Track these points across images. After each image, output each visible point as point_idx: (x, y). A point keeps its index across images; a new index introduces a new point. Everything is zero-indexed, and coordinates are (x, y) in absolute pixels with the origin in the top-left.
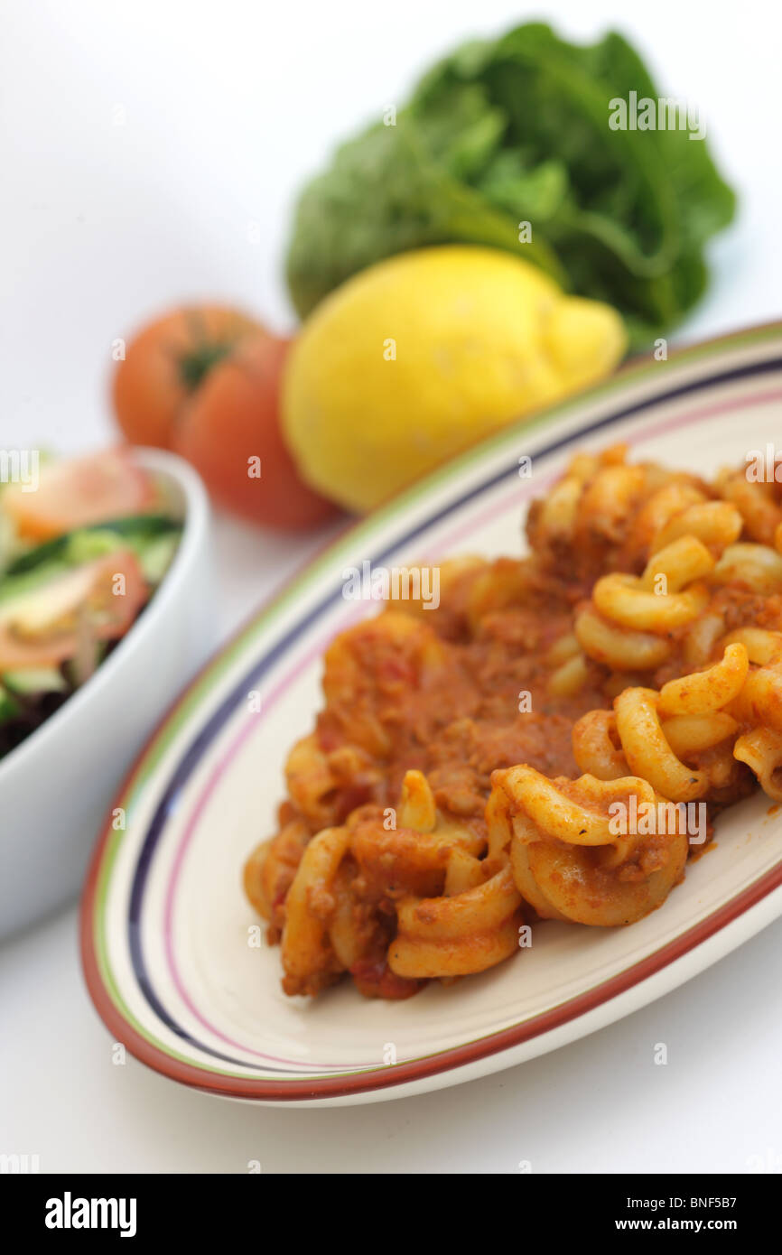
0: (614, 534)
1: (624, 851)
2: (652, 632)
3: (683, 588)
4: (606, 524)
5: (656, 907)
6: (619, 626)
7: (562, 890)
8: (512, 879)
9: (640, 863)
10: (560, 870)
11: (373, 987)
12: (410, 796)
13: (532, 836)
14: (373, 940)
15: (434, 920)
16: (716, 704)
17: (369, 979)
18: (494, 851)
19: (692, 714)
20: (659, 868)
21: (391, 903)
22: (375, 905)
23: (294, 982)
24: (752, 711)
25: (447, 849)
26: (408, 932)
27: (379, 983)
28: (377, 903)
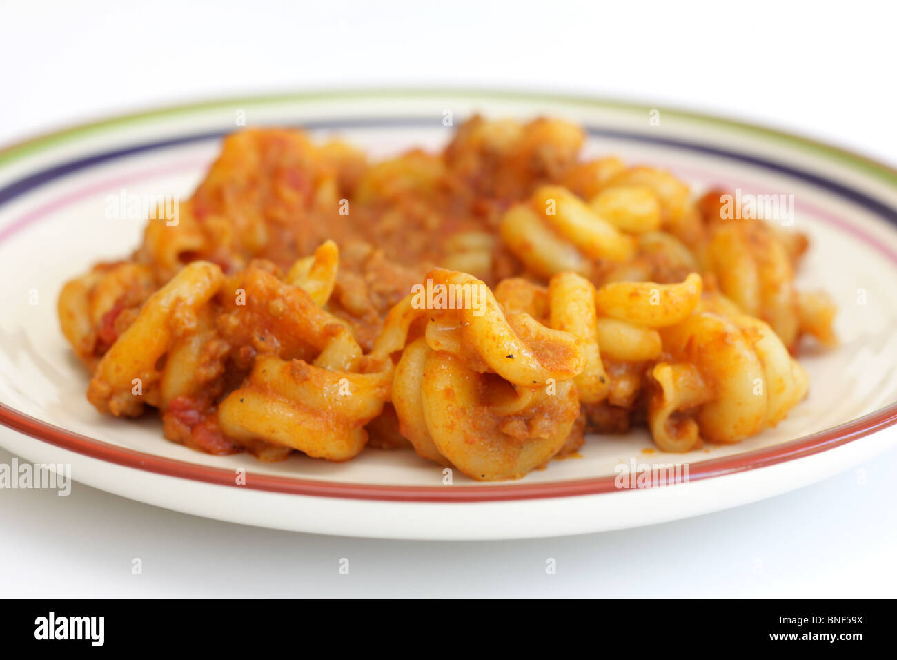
1: (526, 400)
2: (583, 250)
6: (556, 229)
7: (450, 408)
8: (389, 384)
9: (532, 422)
10: (456, 390)
11: (185, 430)
12: (313, 268)
13: (446, 344)
14: (209, 384)
15: (306, 379)
16: (661, 320)
17: (184, 420)
18: (381, 353)
19: (630, 319)
20: (546, 436)
21: (254, 353)
22: (235, 348)
23: (104, 388)
24: (683, 345)
25: (336, 326)
26: (265, 384)
27: (193, 427)
28: (239, 347)
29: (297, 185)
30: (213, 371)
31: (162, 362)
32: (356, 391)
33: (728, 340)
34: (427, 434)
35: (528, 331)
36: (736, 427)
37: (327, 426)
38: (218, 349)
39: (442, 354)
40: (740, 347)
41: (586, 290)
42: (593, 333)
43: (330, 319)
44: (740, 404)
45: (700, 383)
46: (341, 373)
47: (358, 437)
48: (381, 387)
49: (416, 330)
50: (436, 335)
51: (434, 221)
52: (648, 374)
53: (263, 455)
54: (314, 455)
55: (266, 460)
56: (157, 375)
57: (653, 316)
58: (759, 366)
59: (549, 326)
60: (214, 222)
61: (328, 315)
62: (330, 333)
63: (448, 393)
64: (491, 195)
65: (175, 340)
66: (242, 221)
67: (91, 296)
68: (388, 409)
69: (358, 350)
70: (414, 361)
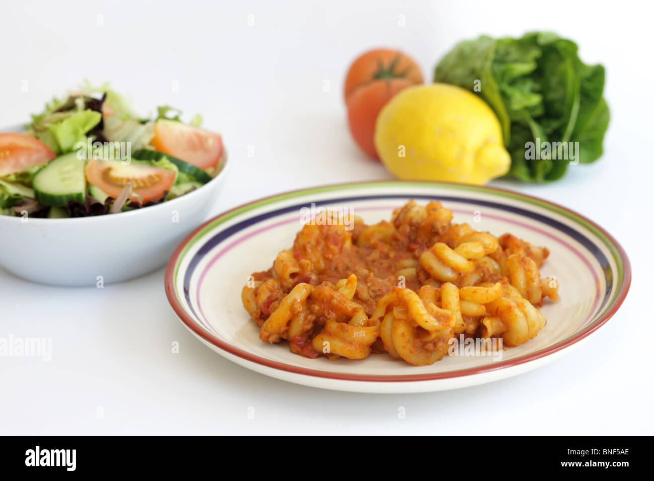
0: (440, 231)
1: (433, 336)
2: (454, 269)
3: (469, 260)
4: (438, 226)
5: (429, 364)
6: (442, 261)
7: (404, 340)
8: (379, 330)
9: (436, 344)
10: (406, 333)
11: (299, 349)
12: (347, 284)
13: (401, 316)
14: (308, 331)
15: (347, 331)
16: (485, 301)
17: (299, 345)
18: (375, 318)
19: (473, 301)
20: (441, 349)
21: (325, 319)
22: (318, 317)
23: (266, 334)
24: (495, 310)
25: (358, 308)
26: (331, 332)
27: (302, 348)
28: (319, 317)
29: (336, 244)
30: (309, 327)
31: (289, 323)
32: (367, 334)
33: (512, 309)
34: (395, 349)
35: (433, 311)
36: (516, 341)
37: (356, 348)
38: (311, 318)
39: (399, 320)
40: (517, 312)
41: (455, 291)
42: (459, 308)
43: (355, 305)
44: (517, 333)
45: (502, 325)
46: (360, 327)
47: (367, 350)
48: (376, 332)
49: (389, 309)
50: (397, 312)
51: (392, 255)
52: (481, 321)
53: (330, 358)
54: (351, 358)
55: (332, 360)
56: (287, 328)
57: (482, 300)
58: (525, 317)
59: (441, 307)
60: (304, 261)
61: (354, 304)
62: (355, 311)
63: (403, 334)
64: (415, 242)
65: (294, 315)
66: (314, 259)
67: (256, 293)
68: (379, 339)
69: (367, 317)
70: (388, 322)
